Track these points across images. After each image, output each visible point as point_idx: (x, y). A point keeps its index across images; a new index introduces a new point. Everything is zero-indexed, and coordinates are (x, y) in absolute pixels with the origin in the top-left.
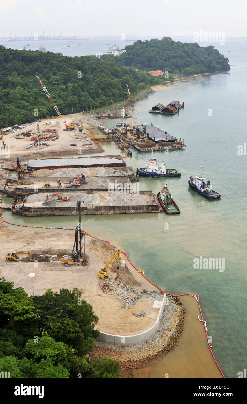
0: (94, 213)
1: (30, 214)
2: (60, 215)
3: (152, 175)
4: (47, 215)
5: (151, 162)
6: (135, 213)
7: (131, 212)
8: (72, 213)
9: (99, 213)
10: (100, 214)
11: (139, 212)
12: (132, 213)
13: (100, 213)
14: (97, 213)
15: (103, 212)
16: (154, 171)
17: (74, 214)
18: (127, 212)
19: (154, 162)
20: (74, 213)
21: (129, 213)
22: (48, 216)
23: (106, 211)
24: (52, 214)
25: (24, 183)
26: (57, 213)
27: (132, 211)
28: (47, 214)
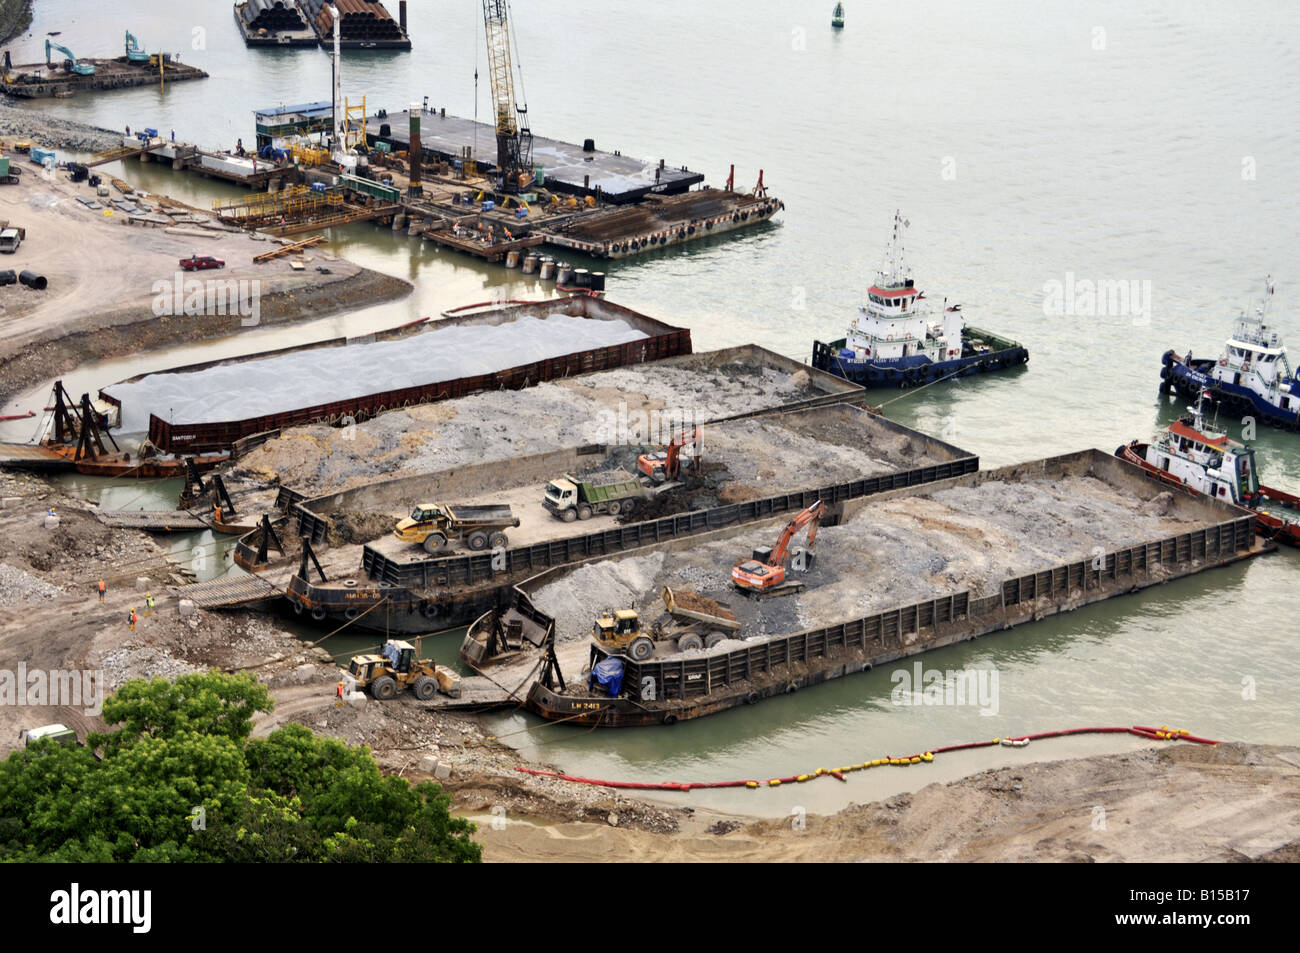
0: (1002, 624)
1: (699, 705)
2: (848, 671)
3: (912, 372)
4: (783, 692)
5: (897, 302)
6: (1170, 580)
7: (1157, 578)
8: (901, 646)
9: (1023, 618)
10: (1028, 619)
11: (1188, 571)
12: (1158, 584)
13: (1026, 613)
14: (1017, 615)
15: (1040, 604)
16: (913, 351)
17: (911, 650)
18: (1141, 583)
19: (909, 301)
20: (913, 644)
21: (1147, 584)
22: (793, 690)
23: (1050, 596)
24: (807, 678)
25: (357, 529)
26: (830, 665)
27: (1158, 570)
28: (785, 685)
